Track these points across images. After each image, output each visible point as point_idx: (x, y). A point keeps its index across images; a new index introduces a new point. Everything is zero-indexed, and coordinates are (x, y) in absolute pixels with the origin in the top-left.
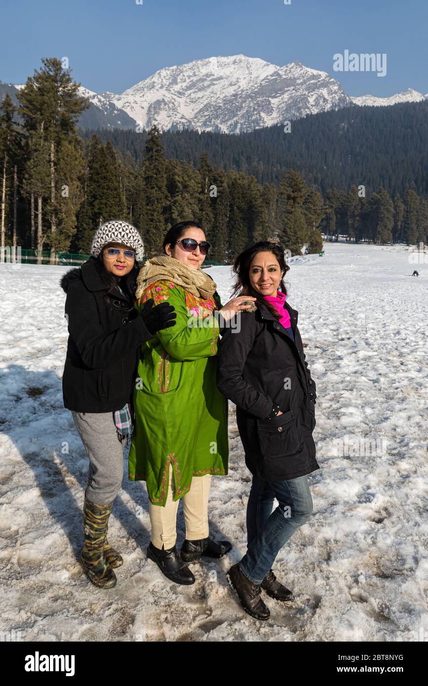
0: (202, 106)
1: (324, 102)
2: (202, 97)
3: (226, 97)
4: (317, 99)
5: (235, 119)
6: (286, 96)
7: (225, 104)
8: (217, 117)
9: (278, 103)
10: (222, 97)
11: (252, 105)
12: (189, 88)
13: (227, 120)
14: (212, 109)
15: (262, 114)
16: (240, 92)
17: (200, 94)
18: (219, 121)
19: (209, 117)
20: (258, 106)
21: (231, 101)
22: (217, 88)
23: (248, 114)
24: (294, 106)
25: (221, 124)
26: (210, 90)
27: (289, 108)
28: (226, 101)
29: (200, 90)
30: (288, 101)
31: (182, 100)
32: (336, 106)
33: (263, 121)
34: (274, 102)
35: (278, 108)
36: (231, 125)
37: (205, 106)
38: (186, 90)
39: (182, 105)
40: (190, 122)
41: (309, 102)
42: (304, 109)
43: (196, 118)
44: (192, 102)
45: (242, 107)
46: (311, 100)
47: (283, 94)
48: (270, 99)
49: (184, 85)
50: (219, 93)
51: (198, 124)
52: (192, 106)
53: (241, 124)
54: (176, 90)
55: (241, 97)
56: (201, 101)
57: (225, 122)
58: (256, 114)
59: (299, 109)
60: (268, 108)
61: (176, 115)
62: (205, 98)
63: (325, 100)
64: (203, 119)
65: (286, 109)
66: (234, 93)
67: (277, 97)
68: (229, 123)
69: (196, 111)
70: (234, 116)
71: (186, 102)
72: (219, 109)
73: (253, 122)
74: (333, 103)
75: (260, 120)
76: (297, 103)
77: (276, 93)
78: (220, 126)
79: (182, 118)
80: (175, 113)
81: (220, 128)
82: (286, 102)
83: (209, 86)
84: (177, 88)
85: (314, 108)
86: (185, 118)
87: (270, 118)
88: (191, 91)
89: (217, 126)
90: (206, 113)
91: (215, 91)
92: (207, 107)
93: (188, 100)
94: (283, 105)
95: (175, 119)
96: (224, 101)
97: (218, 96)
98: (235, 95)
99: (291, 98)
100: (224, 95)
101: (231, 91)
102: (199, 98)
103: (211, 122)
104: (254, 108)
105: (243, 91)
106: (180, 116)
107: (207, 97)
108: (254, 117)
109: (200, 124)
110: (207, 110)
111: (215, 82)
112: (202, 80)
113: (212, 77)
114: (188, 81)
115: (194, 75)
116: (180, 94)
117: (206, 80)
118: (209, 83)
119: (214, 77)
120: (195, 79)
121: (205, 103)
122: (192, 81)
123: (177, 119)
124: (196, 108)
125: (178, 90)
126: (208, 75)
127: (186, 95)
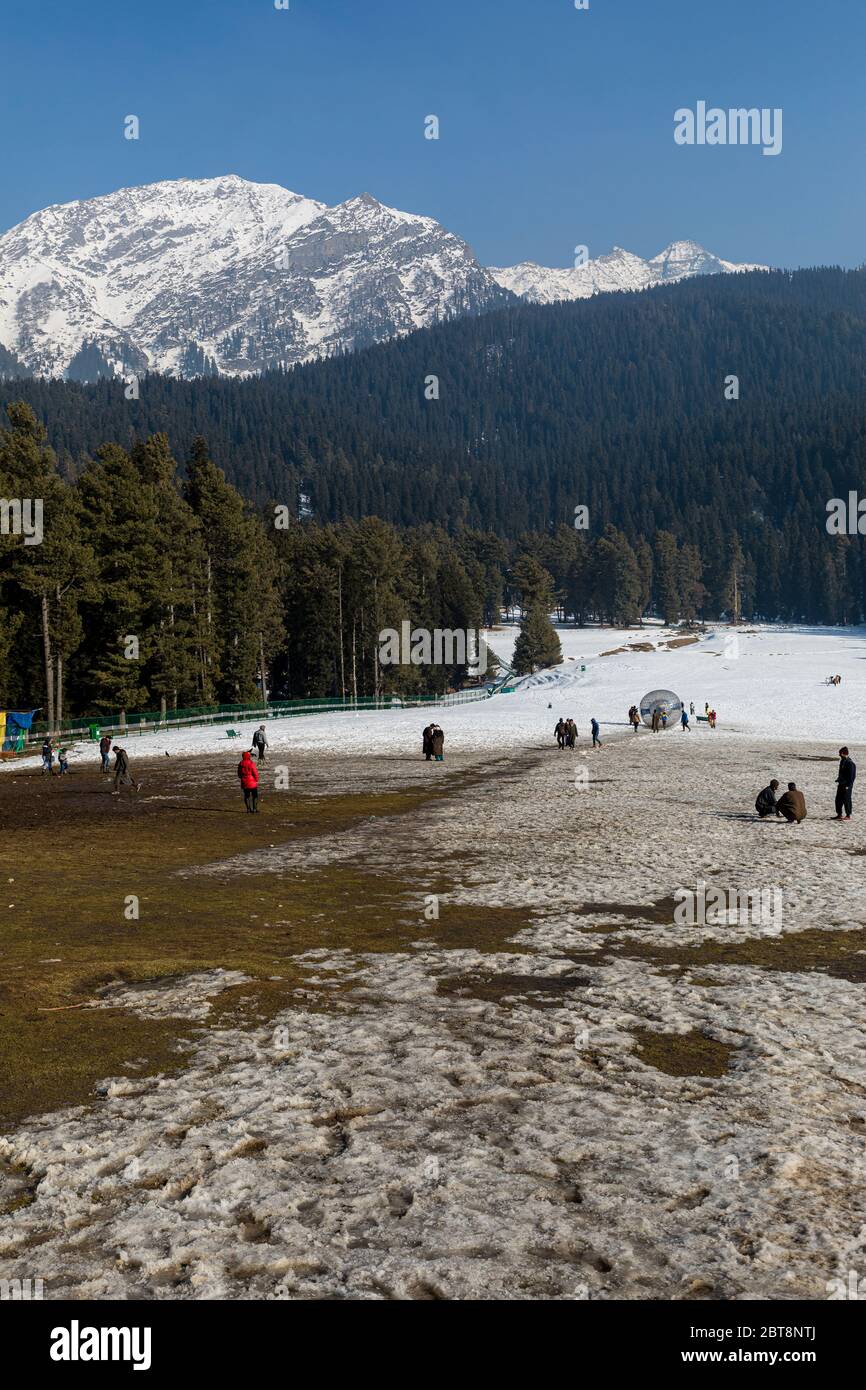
0: (150, 297)
1: (435, 285)
2: (149, 275)
3: (207, 274)
4: (418, 278)
5: (234, 327)
6: (348, 273)
7: (206, 292)
8: (190, 323)
9: (332, 290)
10: (196, 274)
11: (271, 293)
12: (112, 253)
13: (216, 331)
14: (177, 304)
15: (297, 315)
16: (241, 265)
17: (142, 268)
18: (196, 333)
19: (172, 324)
20: (285, 296)
21: (219, 286)
22: (183, 251)
23: (265, 317)
24: (368, 295)
25: (202, 340)
26: (165, 258)
27: (357, 301)
28: (208, 286)
29: (142, 258)
30: (355, 282)
31: (100, 282)
32: (462, 295)
33: (301, 330)
34: (323, 285)
35: (332, 300)
36: (226, 341)
37: (158, 297)
38: (107, 259)
39: (101, 295)
40: (125, 335)
41: (401, 287)
42: (394, 301)
43: (139, 324)
44: (125, 286)
45: (248, 299)
46: (407, 281)
47: (340, 267)
48: (312, 279)
49: (102, 245)
50: (187, 264)
51: (145, 340)
52: (126, 296)
53: (251, 339)
54: (82, 258)
55: (243, 276)
56: (147, 283)
57: (210, 334)
58: (284, 315)
59: (381, 302)
60: (308, 300)
61: (90, 320)
62: (155, 277)
63: (438, 282)
64: (156, 329)
65: (352, 302)
66: (225, 265)
67: (327, 276)
68: (221, 337)
69: (138, 309)
70: (231, 321)
71: (108, 286)
72: (194, 304)
73: (279, 333)
74: (455, 289)
75: (294, 328)
76: (376, 292)
77: (326, 266)
78: (199, 344)
79: (105, 327)
80: (87, 315)
81: (202, 349)
82: (349, 286)
83: (162, 249)
84: (84, 252)
85: (413, 299)
86: (114, 328)
87: (315, 323)
88: (121, 260)
89: (193, 345)
90: (163, 315)
91: (179, 260)
92: (164, 299)
93: (114, 283)
94: (342, 293)
95: (90, 330)
96: (204, 285)
97: (187, 271)
98: (230, 272)
99: (360, 277)
100: (201, 271)
101: (217, 261)
102: (141, 277)
103: (176, 335)
104: (277, 301)
105: (246, 261)
106: (101, 322)
107: (158, 275)
108: (278, 323)
109: (151, 340)
110: (165, 307)
111: (176, 240)
112: (145, 235)
113: (167, 228)
114: (109, 236)
115: (124, 222)
116: (93, 267)
117: (153, 234)
118: (163, 241)
119: (174, 228)
120: (126, 232)
121: (158, 289)
122: (120, 236)
123: (94, 329)
124: (135, 300)
125: (87, 258)
126: (157, 223)
127: (109, 271)
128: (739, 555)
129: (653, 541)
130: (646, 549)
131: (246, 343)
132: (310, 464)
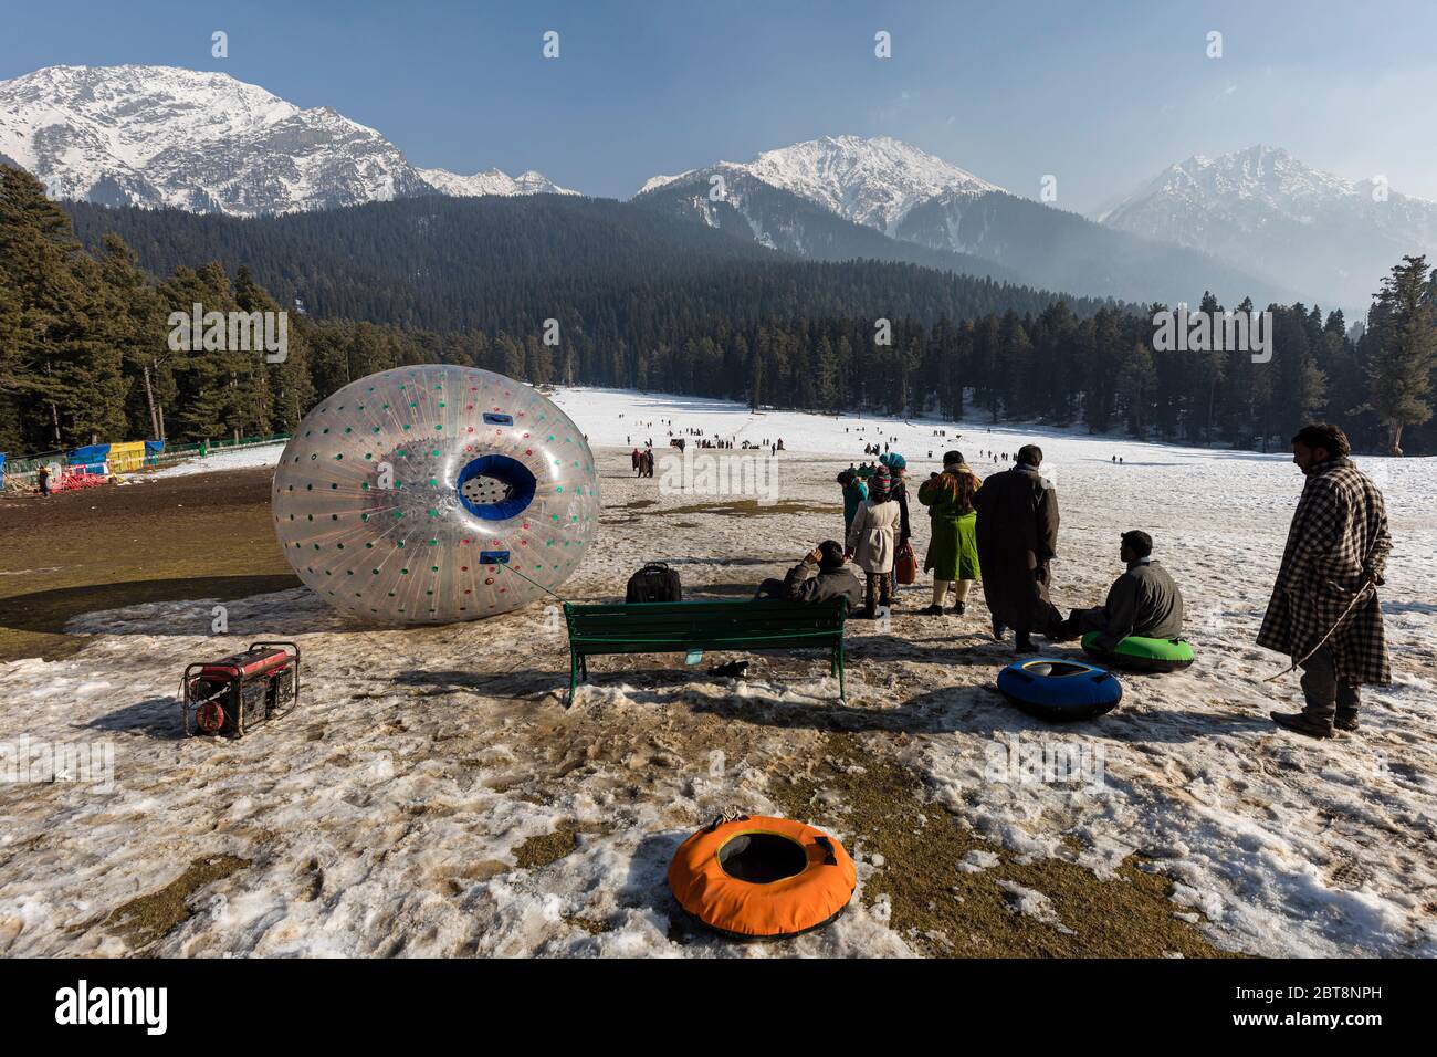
0: (159, 150)
1: (381, 174)
2: (157, 134)
3: (207, 141)
4: (368, 167)
5: (232, 181)
6: (319, 157)
7: (207, 153)
8: (196, 173)
9: (307, 166)
10: (198, 139)
11: (260, 161)
12: (122, 112)
13: (218, 182)
14: (183, 158)
15: (281, 179)
16: (235, 138)
17: (150, 127)
18: (201, 181)
19: (180, 172)
20: (271, 165)
21: (218, 150)
22: (185, 120)
23: (256, 177)
24: (334, 174)
25: (207, 186)
26: (170, 123)
27: (325, 177)
28: (208, 148)
29: (150, 119)
30: (324, 164)
31: (113, 132)
33: (285, 190)
34: (301, 162)
35: (308, 173)
36: (227, 190)
37: (166, 151)
38: (117, 115)
39: (114, 141)
40: (139, 174)
41: (357, 171)
42: (353, 180)
43: (151, 168)
44: (136, 139)
45: (242, 163)
46: (361, 168)
47: (313, 152)
48: (291, 157)
49: (111, 105)
50: (189, 131)
51: (157, 180)
52: (138, 146)
53: (246, 191)
54: (94, 111)
55: (237, 146)
56: (156, 139)
57: (213, 183)
58: (271, 178)
59: (343, 180)
60: (290, 171)
61: (105, 159)
62: (163, 136)
63: (382, 172)
64: (167, 173)
65: (323, 177)
66: (222, 136)
67: (303, 156)
68: (222, 186)
69: (150, 157)
70: (230, 176)
71: (120, 136)
72: (198, 160)
73: (268, 190)
75: (280, 188)
76: (337, 173)
77: (301, 149)
78: (204, 189)
79: (121, 165)
80: (102, 155)
81: (207, 193)
82: (320, 166)
83: (167, 116)
84: (97, 107)
85: (366, 181)
87: (296, 186)
88: (131, 119)
89: (199, 190)
90: (171, 164)
91: (182, 127)
92: (171, 153)
93: (126, 135)
94: (315, 170)
95: (107, 167)
96: (205, 147)
97: (189, 136)
98: (227, 142)
99: (327, 160)
100: (202, 138)
101: (215, 133)
102: (149, 134)
103: (184, 180)
104: (265, 168)
105: (239, 136)
106: (115, 161)
107: (165, 134)
108: (267, 183)
109: (163, 181)
110: (173, 159)
111: (179, 112)
112: (148, 102)
113: (169, 102)
114: (117, 99)
115: (130, 89)
116: (106, 120)
117: (157, 104)
118: (167, 110)
119: (176, 102)
120: (134, 98)
121: (165, 144)
122: (128, 100)
123: (110, 166)
124: (146, 150)
125: (99, 112)
126: (161, 97)
127: (120, 124)
128: (571, 350)
129: (524, 340)
130: (522, 346)
131: (243, 193)
132: (301, 280)
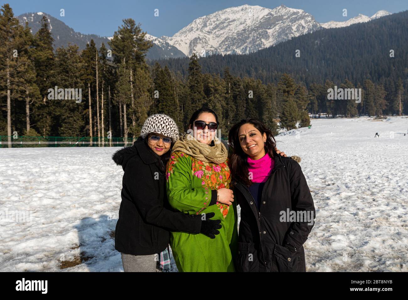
0: (223, 39)
1: (302, 28)
2: (223, 33)
3: (238, 31)
4: (297, 27)
5: (245, 45)
6: (277, 27)
7: (238, 36)
8: (234, 45)
9: (272, 32)
10: (236, 32)
11: (255, 35)
12: (214, 28)
13: (240, 46)
14: (230, 40)
15: (263, 40)
16: (247, 28)
17: (222, 32)
18: (235, 47)
19: (229, 45)
20: (259, 35)
21: (242, 34)
22: (232, 26)
23: (254, 41)
24: (283, 33)
25: (237, 49)
26: (228, 28)
27: (280, 34)
28: (238, 34)
29: (221, 29)
30: (279, 30)
31: (210, 36)
32: (311, 30)
33: (264, 44)
34: (270, 31)
35: (272, 35)
36: (243, 49)
37: (225, 38)
38: (213, 30)
39: (211, 40)
40: (216, 49)
41: (293, 30)
42: (290, 34)
43: (220, 46)
44: (217, 37)
45: (249, 37)
46: (294, 28)
47: (275, 26)
48: (267, 30)
49: (211, 27)
50: (233, 29)
51: (222, 50)
52: (217, 39)
53: (249, 47)
54: (206, 30)
55: (248, 31)
56: (223, 35)
57: (239, 47)
58: (259, 40)
59: (286, 35)
60: (266, 36)
61: (207, 46)
62: (225, 34)
63: (303, 27)
64: (225, 47)
65: (278, 35)
66: (243, 28)
67: (271, 29)
68: (242, 48)
69: (220, 42)
70: (244, 43)
71: (213, 37)
72: (235, 39)
73: (257, 45)
74: (309, 29)
75: (262, 44)
76: (283, 31)
77: (271, 26)
78: (236, 50)
79: (211, 47)
80: (206, 45)
81: (236, 51)
82: (277, 31)
83: (227, 26)
84: (207, 29)
85: (296, 33)
86: (213, 48)
87: (268, 42)
88: (216, 30)
89: (234, 50)
90: (226, 43)
91: (231, 29)
92: (227, 39)
93: (214, 36)
94: (275, 33)
95: (207, 49)
96: (237, 34)
97: (233, 31)
98: (244, 30)
99: (281, 28)
100: (237, 31)
101: (241, 27)
102: (221, 34)
103: (230, 48)
104: (257, 37)
105: (249, 27)
106: (210, 46)
107: (226, 33)
108: (257, 43)
110: (227, 41)
111: (231, 23)
112: (222, 23)
113: (228, 21)
114: (213, 24)
115: (217, 20)
116: (210, 32)
117: (225, 22)
118: (227, 24)
119: (230, 20)
120: (218, 23)
121: (225, 36)
122: (216, 24)
124: (220, 40)
126: (226, 20)
127: (213, 33)
131: (248, 49)
